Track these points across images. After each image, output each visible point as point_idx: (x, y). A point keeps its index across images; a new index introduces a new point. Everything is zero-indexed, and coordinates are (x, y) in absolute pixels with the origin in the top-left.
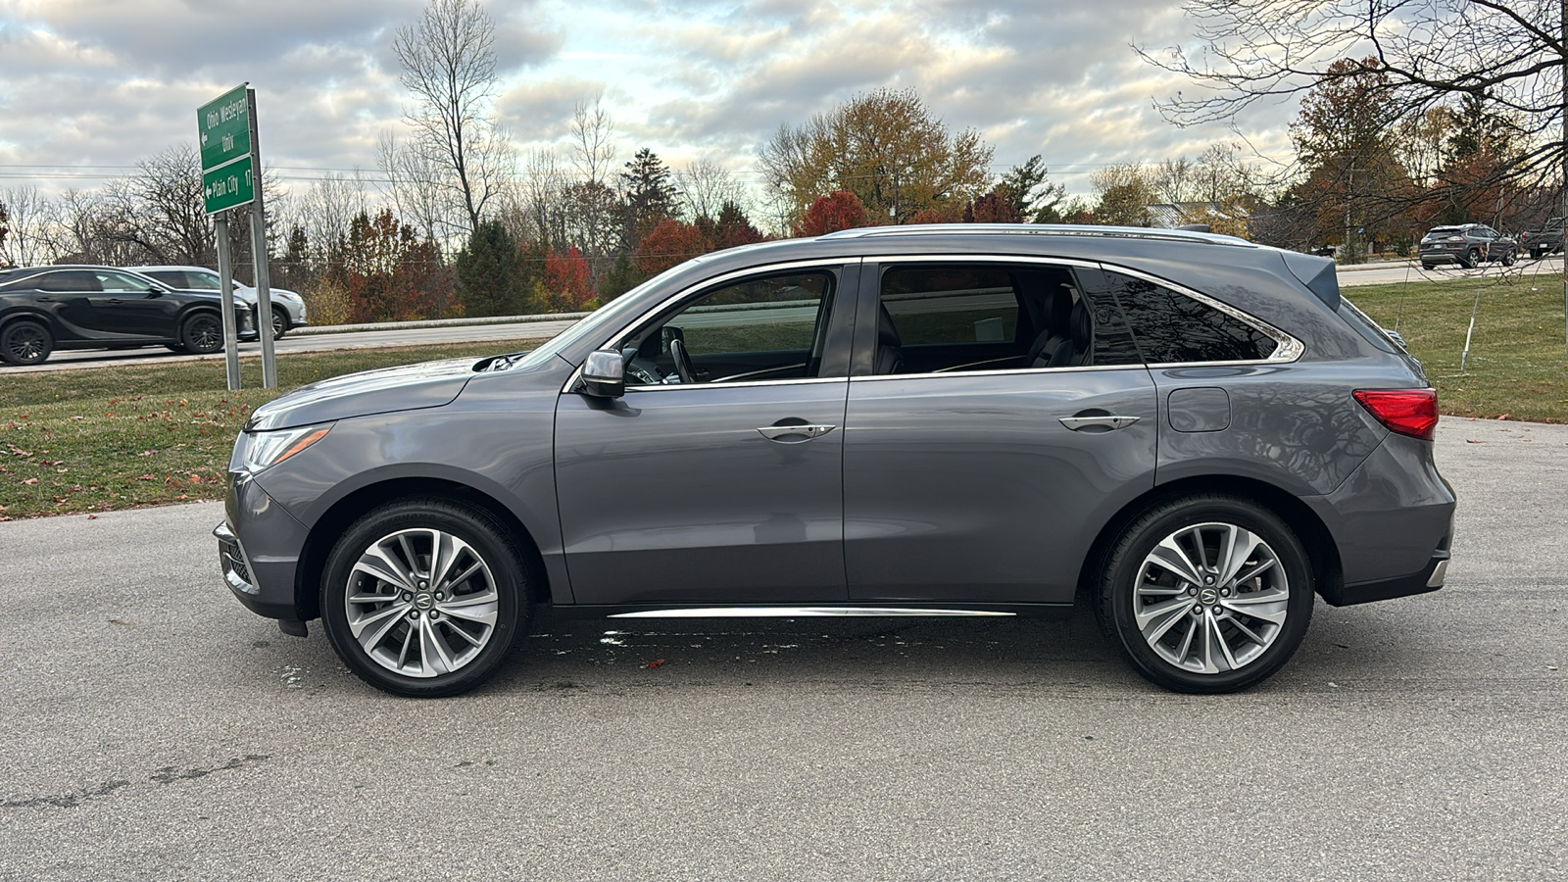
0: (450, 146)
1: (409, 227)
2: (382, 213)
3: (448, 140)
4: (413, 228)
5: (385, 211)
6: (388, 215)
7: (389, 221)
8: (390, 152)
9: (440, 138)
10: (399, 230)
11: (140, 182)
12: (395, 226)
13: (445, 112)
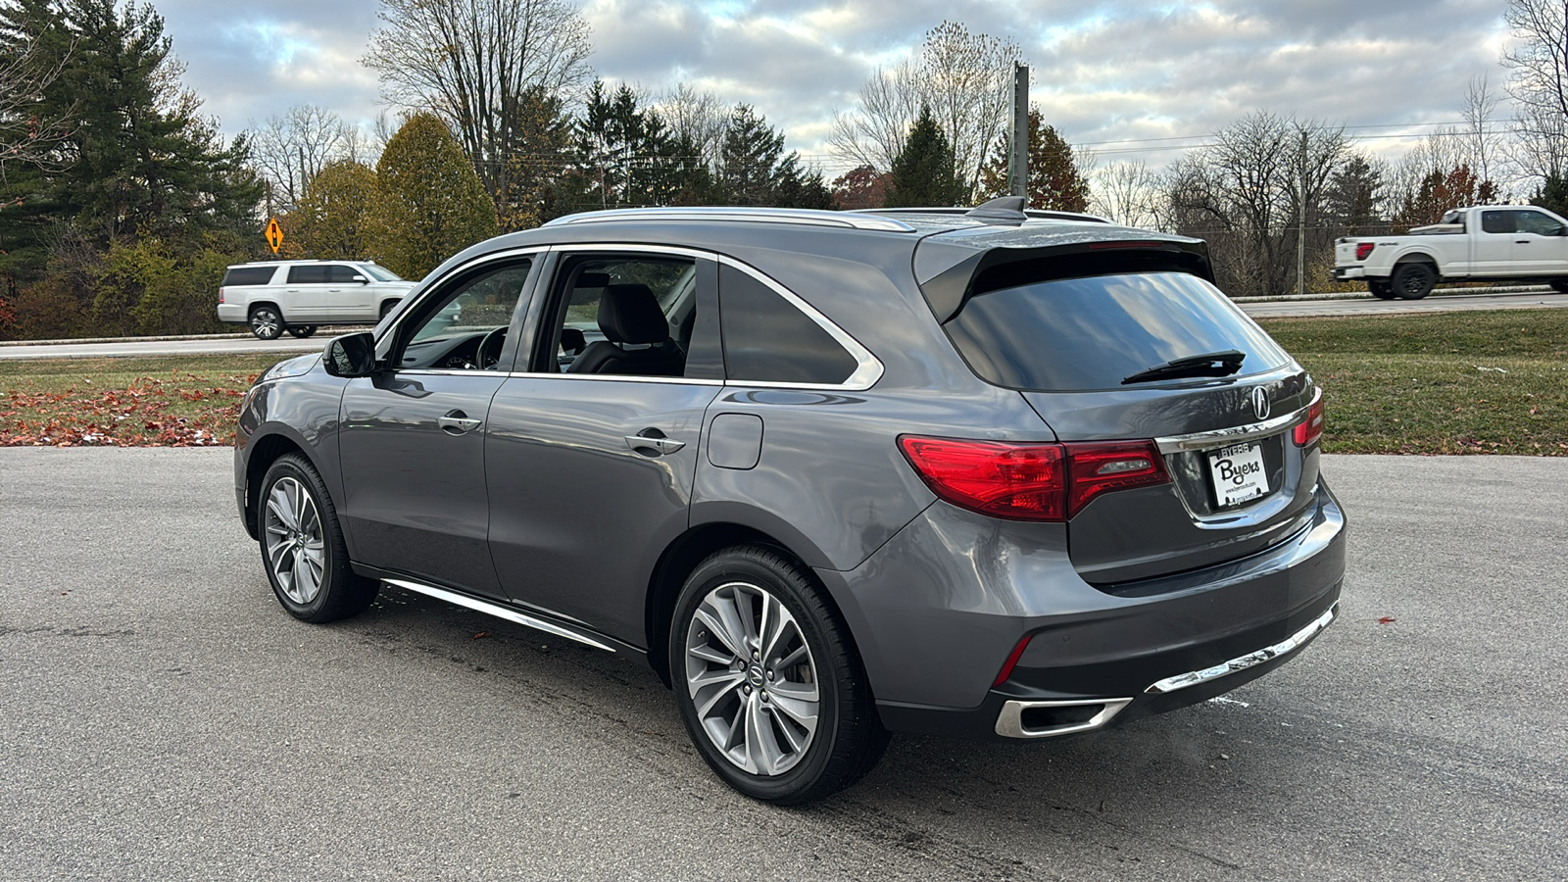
0: (1559, 87)
1: (1490, 183)
2: (1457, 168)
3: (1556, 80)
4: (1494, 185)
5: (1461, 167)
6: (1464, 171)
7: (1465, 178)
8: (1480, 100)
9: (1546, 79)
10: (1476, 186)
11: (1216, 151)
12: (1471, 184)
13: (1555, 49)
